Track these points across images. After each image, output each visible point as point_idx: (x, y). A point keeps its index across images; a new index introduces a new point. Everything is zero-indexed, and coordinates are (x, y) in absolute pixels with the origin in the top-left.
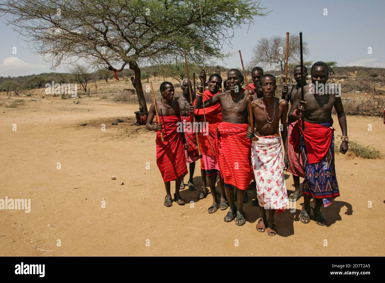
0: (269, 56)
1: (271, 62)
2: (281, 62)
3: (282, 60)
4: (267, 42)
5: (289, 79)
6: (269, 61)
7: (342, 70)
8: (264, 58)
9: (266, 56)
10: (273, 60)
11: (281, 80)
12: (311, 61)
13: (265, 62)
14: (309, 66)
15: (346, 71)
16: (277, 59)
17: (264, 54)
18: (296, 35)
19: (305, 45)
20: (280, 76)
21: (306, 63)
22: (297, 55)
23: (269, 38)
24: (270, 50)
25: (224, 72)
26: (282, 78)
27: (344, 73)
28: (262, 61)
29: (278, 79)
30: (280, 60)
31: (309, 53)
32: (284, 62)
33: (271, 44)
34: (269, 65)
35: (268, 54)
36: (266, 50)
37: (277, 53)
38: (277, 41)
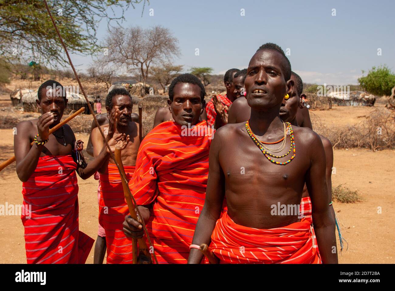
0: (125, 55)
1: (128, 64)
2: (142, 64)
3: (142, 61)
4: (121, 33)
6: (125, 62)
7: (216, 79)
8: (116, 57)
9: (121, 54)
10: (130, 61)
11: (141, 90)
12: (181, 65)
13: (120, 64)
14: (178, 71)
15: (220, 80)
16: (136, 59)
17: (116, 51)
18: (161, 27)
19: (175, 43)
20: (138, 84)
21: (175, 67)
22: (164, 55)
23: (125, 29)
24: (125, 45)
27: (218, 84)
28: (113, 60)
29: (138, 89)
30: (140, 62)
31: (180, 54)
32: (146, 65)
33: (127, 38)
34: (125, 68)
35: (123, 52)
36: (120, 44)
37: (136, 51)
38: (135, 34)
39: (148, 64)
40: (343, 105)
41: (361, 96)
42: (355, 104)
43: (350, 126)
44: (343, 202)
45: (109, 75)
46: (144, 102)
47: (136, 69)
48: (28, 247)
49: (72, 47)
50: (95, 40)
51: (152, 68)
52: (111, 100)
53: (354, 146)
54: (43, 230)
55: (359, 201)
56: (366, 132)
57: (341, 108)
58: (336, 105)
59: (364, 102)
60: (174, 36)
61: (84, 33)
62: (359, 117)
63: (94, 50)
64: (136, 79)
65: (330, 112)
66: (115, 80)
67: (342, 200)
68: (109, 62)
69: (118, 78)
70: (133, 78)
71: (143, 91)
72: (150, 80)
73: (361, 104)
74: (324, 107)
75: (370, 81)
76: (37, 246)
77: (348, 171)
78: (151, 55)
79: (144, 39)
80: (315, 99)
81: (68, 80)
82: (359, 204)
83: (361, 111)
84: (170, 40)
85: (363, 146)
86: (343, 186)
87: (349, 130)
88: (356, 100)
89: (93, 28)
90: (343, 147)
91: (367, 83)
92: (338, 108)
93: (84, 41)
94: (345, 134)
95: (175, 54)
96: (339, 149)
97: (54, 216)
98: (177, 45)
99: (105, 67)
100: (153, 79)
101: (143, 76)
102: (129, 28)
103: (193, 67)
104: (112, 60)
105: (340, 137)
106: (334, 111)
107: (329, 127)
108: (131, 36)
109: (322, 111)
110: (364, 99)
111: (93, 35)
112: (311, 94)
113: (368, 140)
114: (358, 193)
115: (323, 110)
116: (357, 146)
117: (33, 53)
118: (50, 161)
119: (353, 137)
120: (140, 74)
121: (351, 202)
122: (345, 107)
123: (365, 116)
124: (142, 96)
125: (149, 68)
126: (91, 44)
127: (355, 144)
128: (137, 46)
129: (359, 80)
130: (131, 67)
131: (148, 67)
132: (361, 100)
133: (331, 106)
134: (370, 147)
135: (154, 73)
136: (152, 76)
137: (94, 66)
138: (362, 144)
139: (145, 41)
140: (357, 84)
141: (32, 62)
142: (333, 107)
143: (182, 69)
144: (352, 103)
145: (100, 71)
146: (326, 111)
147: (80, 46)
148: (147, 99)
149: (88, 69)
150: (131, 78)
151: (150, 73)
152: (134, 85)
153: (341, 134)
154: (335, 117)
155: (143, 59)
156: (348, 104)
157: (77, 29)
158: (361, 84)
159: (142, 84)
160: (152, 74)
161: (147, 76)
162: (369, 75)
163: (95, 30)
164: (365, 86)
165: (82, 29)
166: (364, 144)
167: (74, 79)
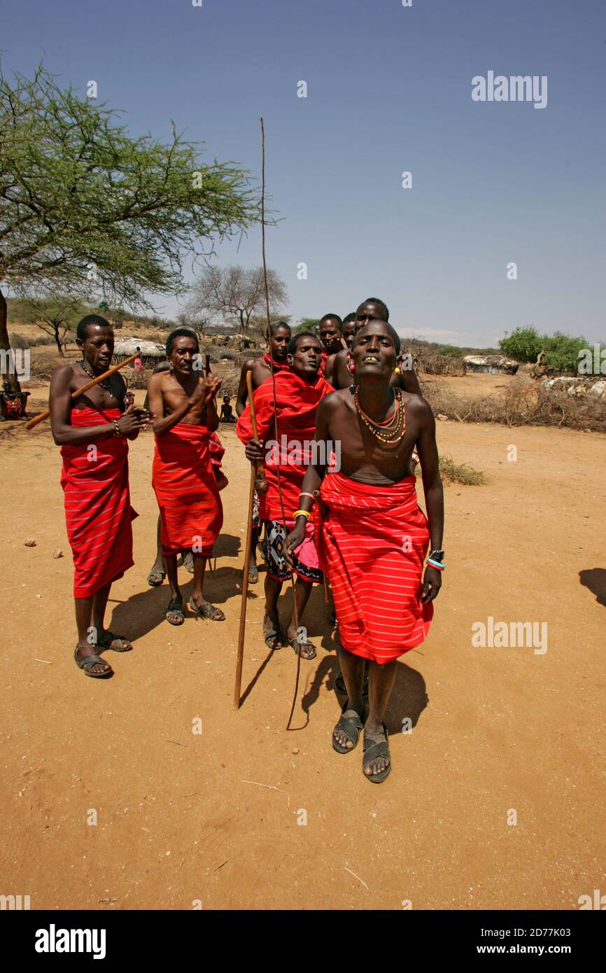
0: (221, 300)
1: (225, 311)
2: (242, 312)
3: (242, 308)
4: (218, 273)
5: (254, 343)
6: (222, 309)
8: (211, 302)
9: (216, 299)
10: (227, 308)
11: (240, 343)
12: (289, 315)
13: (215, 311)
16: (235, 306)
17: (212, 295)
20: (237, 336)
23: (223, 268)
24: (222, 288)
25: (130, 322)
26: (243, 341)
28: (208, 306)
29: (236, 342)
30: (239, 309)
31: (288, 302)
32: (247, 313)
33: (225, 279)
34: (221, 315)
35: (220, 296)
36: (216, 287)
37: (234, 296)
38: (235, 275)
39: (249, 312)
40: (480, 372)
41: (501, 362)
42: (494, 371)
43: (485, 396)
44: (465, 484)
45: (202, 324)
46: (242, 357)
47: (235, 317)
48: (68, 516)
49: (153, 286)
50: (180, 278)
51: (253, 317)
52: (171, 343)
53: (487, 420)
54: (85, 496)
55: (484, 484)
56: (503, 404)
57: (478, 375)
58: (472, 371)
59: (505, 369)
60: (282, 279)
61: (168, 269)
62: (497, 387)
63: (180, 290)
64: (234, 330)
65: (464, 379)
66: (209, 330)
67: (463, 481)
68: (202, 308)
69: (212, 328)
70: (233, 329)
71: (242, 345)
72: (252, 332)
73: (500, 371)
74: (457, 373)
75: (513, 343)
76: (78, 514)
77: (477, 448)
78: (253, 301)
79: (247, 282)
80: (446, 362)
81: (155, 329)
82: (484, 487)
83: (500, 380)
84: (276, 285)
85: (498, 421)
86: (467, 465)
87: (483, 401)
88: (495, 366)
89: (179, 264)
90: (474, 421)
91: (509, 346)
92: (473, 374)
93: (168, 279)
94: (477, 405)
95: (282, 301)
96: (469, 422)
97: (97, 481)
98: (285, 290)
99: (198, 314)
100: (254, 330)
101: (243, 326)
102: (228, 267)
103: (304, 317)
104: (206, 307)
105: (472, 408)
106: (468, 378)
107: (460, 396)
108: (231, 277)
109: (455, 378)
110: (504, 365)
111: (178, 272)
112: (442, 356)
113: (504, 413)
114: (484, 474)
115: (456, 376)
116: (490, 420)
117: (104, 292)
118: (92, 414)
119: (487, 410)
120: (239, 324)
121: (474, 484)
122: (481, 374)
123: (504, 386)
124: (241, 350)
125: (250, 317)
126: (176, 282)
127: (489, 418)
128: (236, 290)
129: (500, 342)
130: (229, 315)
131: (248, 316)
132: (501, 367)
133: (466, 372)
134: (506, 423)
135: (256, 324)
136: (255, 327)
137: (185, 313)
138: (496, 418)
139: (246, 283)
140: (497, 347)
141: (103, 303)
142: (467, 374)
143: (290, 320)
144: (490, 370)
145: (192, 319)
146: (458, 378)
147: (164, 284)
148: (245, 354)
149: (177, 315)
150: (229, 328)
151: (252, 323)
152: (231, 337)
153: (473, 405)
154: (469, 385)
155: (244, 306)
156: (485, 370)
157: (160, 264)
158: (502, 347)
159: (241, 336)
160: (254, 325)
161: (247, 327)
162: (512, 337)
163: (180, 266)
164: (507, 350)
165: (166, 264)
166: (499, 418)
167: (161, 328)
